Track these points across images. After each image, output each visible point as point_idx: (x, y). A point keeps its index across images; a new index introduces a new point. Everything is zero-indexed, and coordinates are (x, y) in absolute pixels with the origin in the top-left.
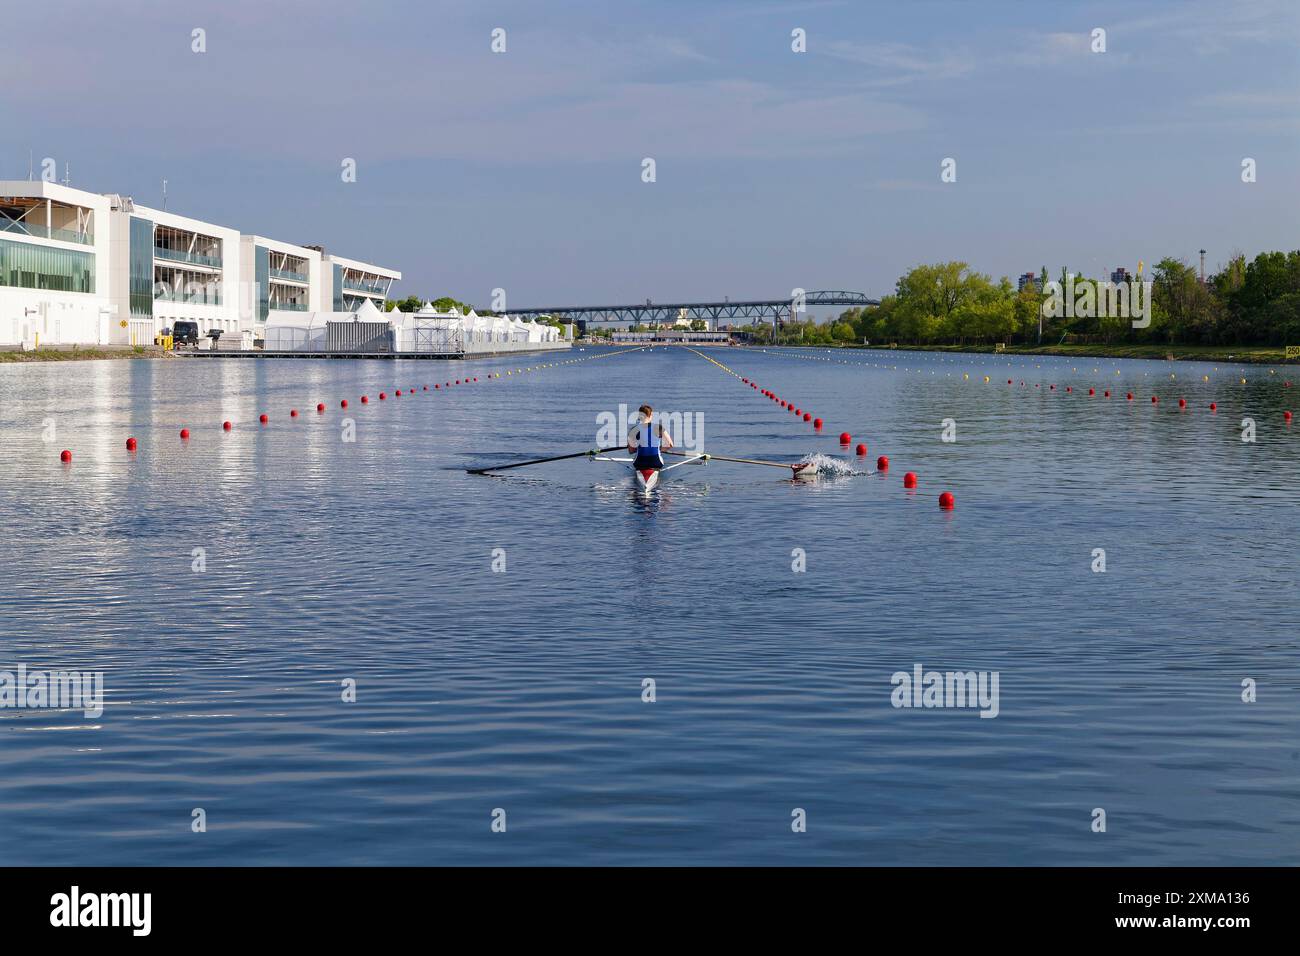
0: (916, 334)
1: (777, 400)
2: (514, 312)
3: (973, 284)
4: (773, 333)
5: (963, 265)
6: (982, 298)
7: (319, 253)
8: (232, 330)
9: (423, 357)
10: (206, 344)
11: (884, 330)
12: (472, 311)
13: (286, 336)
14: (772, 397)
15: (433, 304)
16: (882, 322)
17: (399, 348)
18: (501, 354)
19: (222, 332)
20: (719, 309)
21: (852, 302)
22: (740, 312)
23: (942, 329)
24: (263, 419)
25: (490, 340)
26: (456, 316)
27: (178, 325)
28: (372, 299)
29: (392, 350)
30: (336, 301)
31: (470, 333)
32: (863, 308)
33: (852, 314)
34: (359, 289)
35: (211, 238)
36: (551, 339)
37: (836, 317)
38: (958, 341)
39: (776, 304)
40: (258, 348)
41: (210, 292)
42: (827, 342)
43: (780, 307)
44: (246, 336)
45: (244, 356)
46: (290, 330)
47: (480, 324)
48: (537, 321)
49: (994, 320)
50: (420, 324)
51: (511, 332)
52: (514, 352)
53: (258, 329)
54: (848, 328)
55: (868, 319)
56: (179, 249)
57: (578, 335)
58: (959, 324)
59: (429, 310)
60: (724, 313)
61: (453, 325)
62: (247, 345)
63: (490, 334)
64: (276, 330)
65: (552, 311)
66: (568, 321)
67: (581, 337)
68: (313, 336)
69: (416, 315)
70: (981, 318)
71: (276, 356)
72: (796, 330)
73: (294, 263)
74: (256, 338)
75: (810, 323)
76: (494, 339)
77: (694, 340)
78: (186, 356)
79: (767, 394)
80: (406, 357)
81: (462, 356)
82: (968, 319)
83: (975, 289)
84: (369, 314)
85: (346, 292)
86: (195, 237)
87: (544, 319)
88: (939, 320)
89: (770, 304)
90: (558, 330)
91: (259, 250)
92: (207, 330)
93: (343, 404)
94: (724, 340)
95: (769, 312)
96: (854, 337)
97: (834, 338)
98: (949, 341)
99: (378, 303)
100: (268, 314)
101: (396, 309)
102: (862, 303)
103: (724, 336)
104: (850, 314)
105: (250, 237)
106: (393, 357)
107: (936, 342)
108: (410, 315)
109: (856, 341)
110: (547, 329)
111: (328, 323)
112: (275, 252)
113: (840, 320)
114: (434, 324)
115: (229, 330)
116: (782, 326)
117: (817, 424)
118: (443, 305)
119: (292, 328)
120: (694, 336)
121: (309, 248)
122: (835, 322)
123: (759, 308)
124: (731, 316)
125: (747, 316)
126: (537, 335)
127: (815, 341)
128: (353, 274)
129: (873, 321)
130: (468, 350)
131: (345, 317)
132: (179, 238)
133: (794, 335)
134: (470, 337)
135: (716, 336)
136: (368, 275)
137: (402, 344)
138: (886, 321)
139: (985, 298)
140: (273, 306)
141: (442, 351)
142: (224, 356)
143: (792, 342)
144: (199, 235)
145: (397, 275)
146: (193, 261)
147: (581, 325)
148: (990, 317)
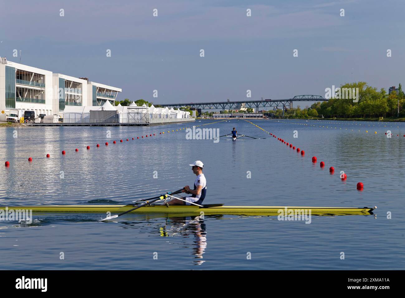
0: (344, 113)
1: (285, 143)
2: (170, 105)
3: (369, 91)
4: (282, 113)
5: (365, 83)
6: (373, 97)
7: (87, 81)
8: (49, 114)
9: (132, 125)
10: (38, 120)
11: (331, 112)
12: (152, 105)
13: (72, 117)
14: (283, 141)
15: (135, 102)
16: (330, 108)
17: (121, 121)
18: (165, 123)
19: (45, 115)
20: (259, 103)
21: (317, 100)
22: (268, 105)
23: (356, 111)
24: (63, 153)
25: (160, 117)
26: (145, 107)
27: (26, 112)
28: (109, 100)
29: (118, 122)
30: (94, 101)
31: (152, 115)
32: (321, 102)
33: (317, 105)
34: (104, 96)
35: (40, 75)
36: (187, 117)
37: (310, 106)
38: (362, 116)
39: (284, 101)
40: (61, 122)
41: (40, 98)
42: (306, 117)
43: (285, 102)
44: (55, 117)
45: (54, 125)
46: (74, 114)
47: (156, 111)
48: (180, 109)
49: (378, 107)
50: (130, 111)
51: (169, 114)
52: (171, 123)
53: (61, 114)
54: (315, 111)
55: (324, 107)
56: (26, 80)
57: (198, 115)
58: (363, 109)
59: (134, 105)
60: (261, 105)
61: (145, 111)
62: (56, 121)
63: (160, 115)
64: (68, 114)
65: (187, 105)
66: (194, 109)
67: (199, 116)
68: (84, 116)
69: (128, 107)
70: (373, 106)
71: (68, 125)
72: (293, 112)
73: (76, 85)
74: (60, 117)
75: (298, 109)
76: (162, 117)
77: (248, 117)
78: (30, 126)
79: (280, 140)
80: (124, 125)
81: (148, 124)
82: (367, 106)
83: (369, 93)
84: (108, 107)
85: (97, 97)
86: (33, 74)
87: (183, 108)
88: (354, 107)
89: (281, 101)
90: (190, 113)
91: (61, 80)
92: (39, 114)
93: (98, 146)
94: (261, 117)
95: (281, 104)
96: (318, 115)
97: (309, 115)
98: (359, 116)
99: (112, 102)
100: (64, 107)
101: (120, 105)
102: (321, 100)
103: (261, 115)
104: (315, 105)
105: (57, 74)
106: (119, 125)
107: (353, 117)
108: (126, 107)
109: (319, 116)
110: (184, 112)
111: (91, 111)
112: (68, 81)
113: (311, 107)
114: (136, 111)
115: (48, 114)
116: (286, 110)
117: (302, 153)
118: (140, 103)
119: (75, 113)
120: (248, 115)
121: (82, 78)
122: (309, 108)
123: (276, 103)
124: (264, 106)
125: (271, 106)
126: (180, 115)
127: (301, 117)
128: (101, 90)
129: (326, 108)
130: (151, 122)
131: (98, 108)
132: (26, 75)
133: (291, 114)
134: (152, 117)
135: (258, 115)
136: (107, 90)
137: (122, 119)
138: (331, 108)
139: (375, 97)
140: (67, 104)
141: (140, 122)
142: (46, 126)
143: (291, 117)
144: (35, 73)
145: (120, 90)
146: (33, 85)
147: (199, 111)
148: (377, 106)
